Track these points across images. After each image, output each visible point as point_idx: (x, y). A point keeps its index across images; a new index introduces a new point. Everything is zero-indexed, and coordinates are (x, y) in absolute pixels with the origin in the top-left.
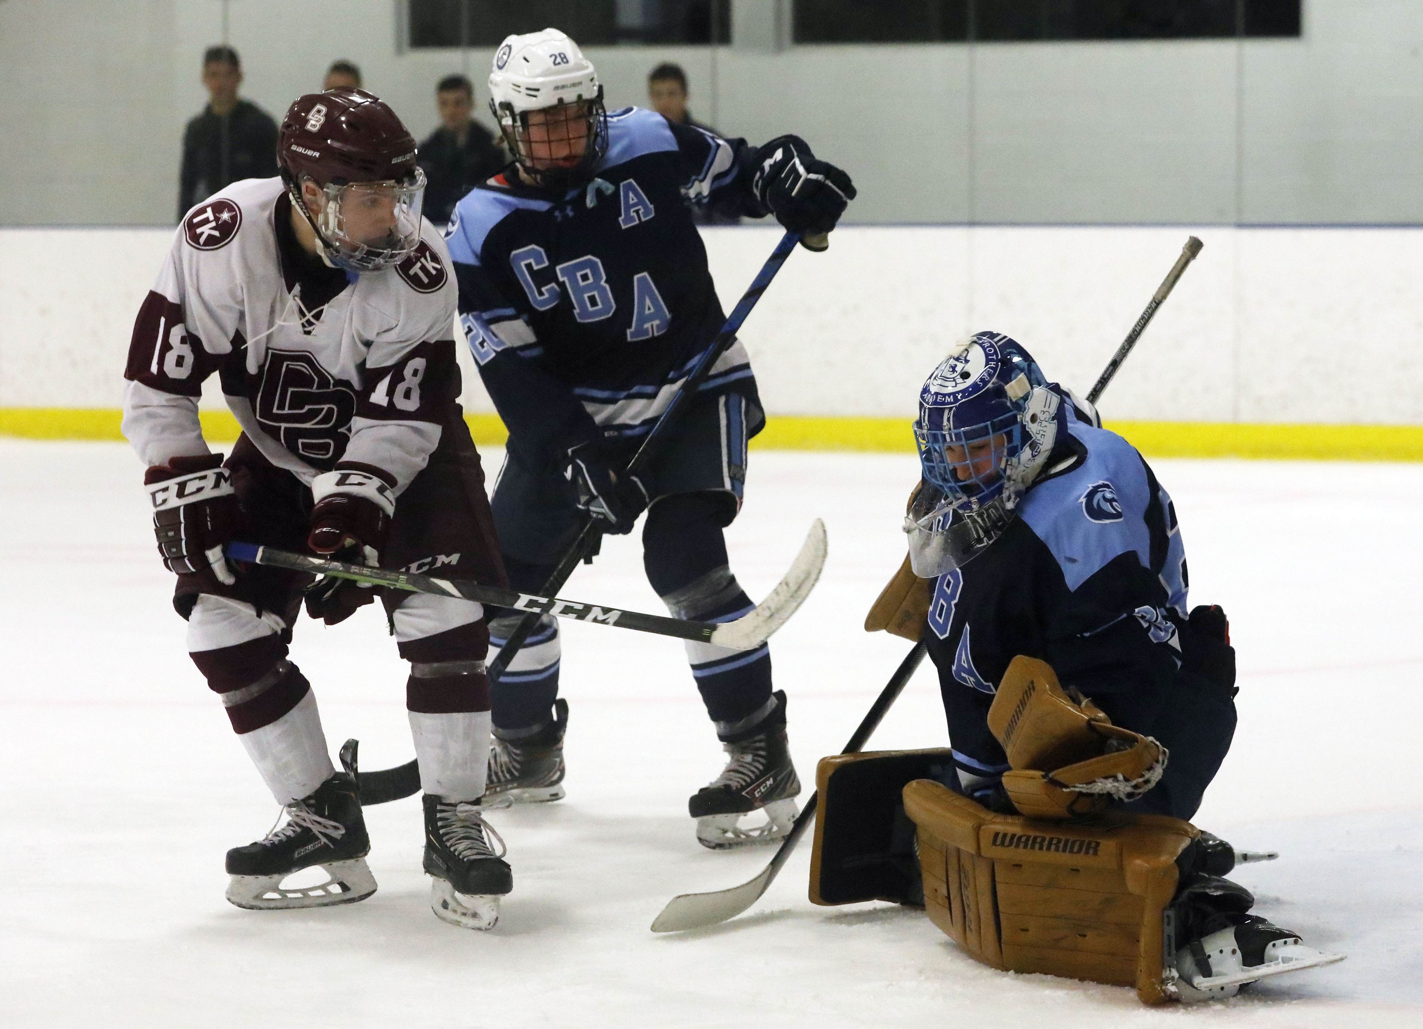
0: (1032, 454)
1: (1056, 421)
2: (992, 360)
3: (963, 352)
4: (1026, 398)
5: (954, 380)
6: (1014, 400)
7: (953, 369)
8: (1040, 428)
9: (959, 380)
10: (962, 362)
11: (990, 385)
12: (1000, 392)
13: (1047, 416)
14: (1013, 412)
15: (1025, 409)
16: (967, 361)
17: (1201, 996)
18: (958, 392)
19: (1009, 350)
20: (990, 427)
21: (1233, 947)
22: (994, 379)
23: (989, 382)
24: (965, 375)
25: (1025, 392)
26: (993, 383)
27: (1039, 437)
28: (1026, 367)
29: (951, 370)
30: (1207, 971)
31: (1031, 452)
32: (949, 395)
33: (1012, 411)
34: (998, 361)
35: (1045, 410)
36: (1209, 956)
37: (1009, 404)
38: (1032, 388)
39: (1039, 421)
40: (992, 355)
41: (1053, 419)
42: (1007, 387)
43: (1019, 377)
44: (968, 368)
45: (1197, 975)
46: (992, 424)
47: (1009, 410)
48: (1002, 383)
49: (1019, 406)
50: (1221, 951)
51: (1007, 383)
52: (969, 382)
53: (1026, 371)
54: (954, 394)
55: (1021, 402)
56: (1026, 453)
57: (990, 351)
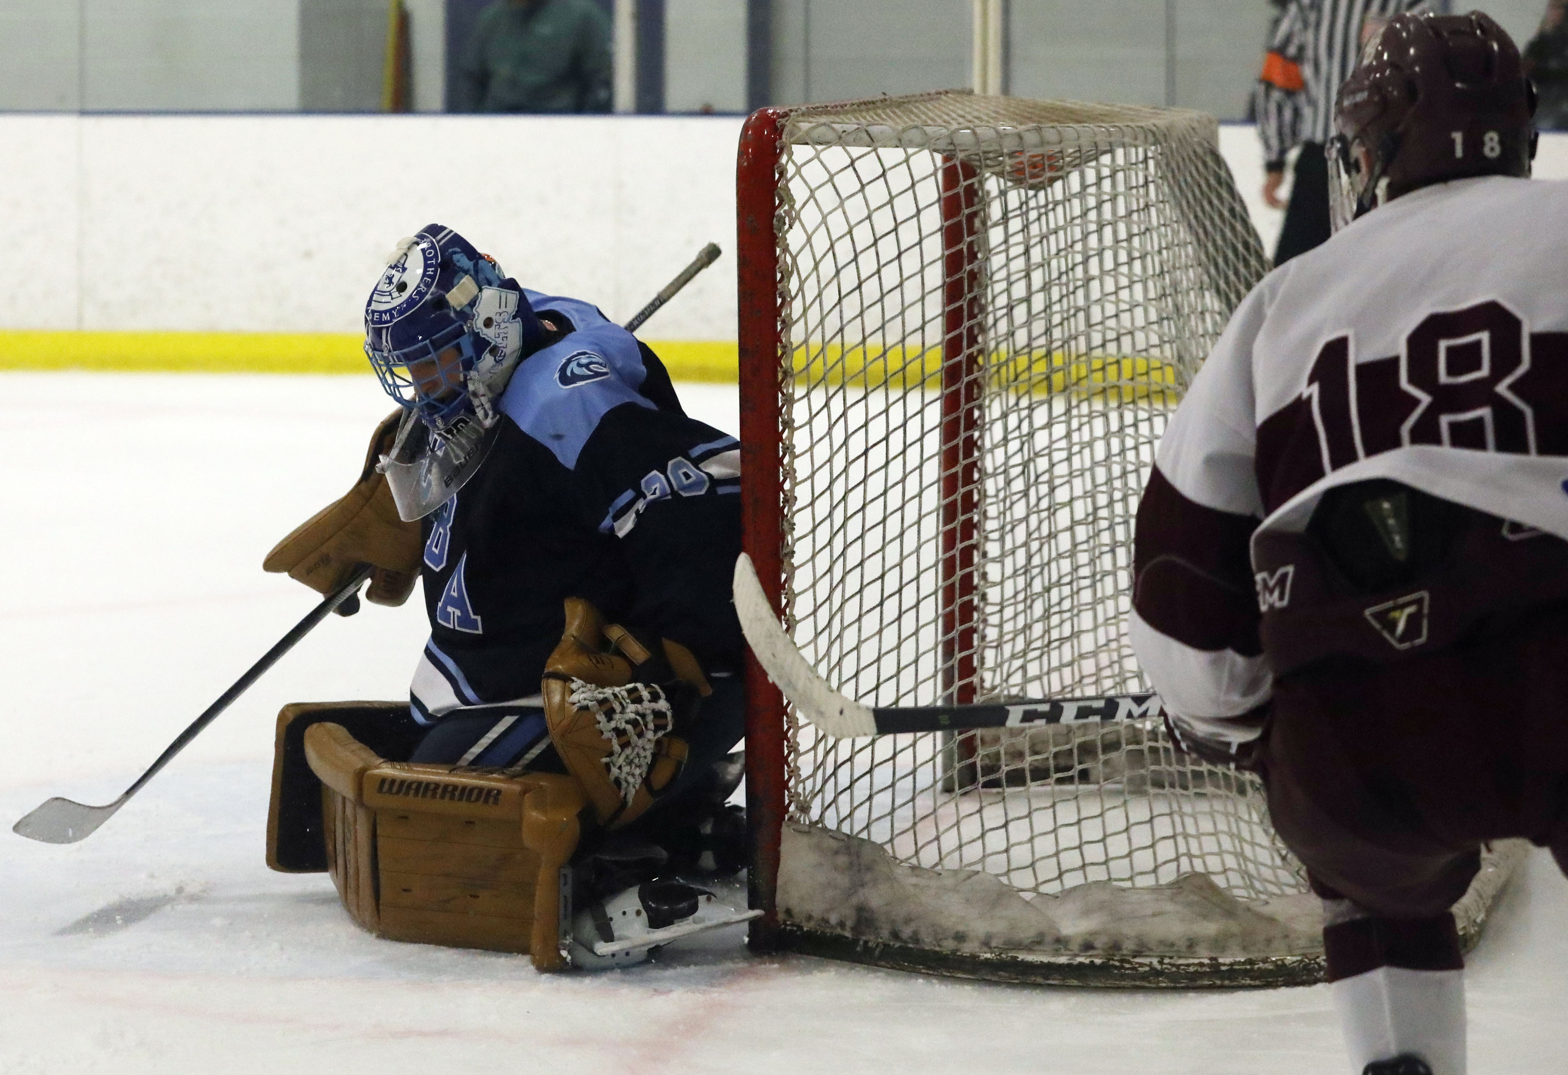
0: (495, 360)
1: (518, 319)
2: (431, 266)
3: (401, 258)
4: (473, 303)
5: (391, 295)
6: (458, 309)
7: (390, 279)
8: (498, 331)
9: (395, 294)
10: (399, 271)
11: (428, 297)
12: (440, 303)
13: (505, 316)
14: (457, 324)
15: (474, 316)
16: (404, 269)
17: (603, 963)
18: (394, 309)
19: (450, 250)
20: (429, 345)
21: (636, 908)
22: (433, 289)
23: (426, 293)
24: (402, 287)
25: (471, 297)
26: (431, 294)
27: (499, 340)
28: (472, 268)
29: (387, 281)
30: (608, 936)
31: (493, 358)
32: (385, 312)
33: (456, 322)
34: (435, 266)
35: (501, 311)
36: (611, 919)
37: (452, 314)
38: (481, 290)
39: (495, 324)
40: (431, 259)
41: (514, 317)
42: (448, 296)
43: (462, 281)
44: (405, 277)
45: (598, 941)
46: (432, 342)
47: (453, 322)
48: (442, 292)
49: (465, 315)
50: (624, 913)
51: (448, 292)
52: (406, 295)
53: (472, 272)
54: (390, 311)
55: (468, 310)
56: (487, 360)
57: (430, 253)
